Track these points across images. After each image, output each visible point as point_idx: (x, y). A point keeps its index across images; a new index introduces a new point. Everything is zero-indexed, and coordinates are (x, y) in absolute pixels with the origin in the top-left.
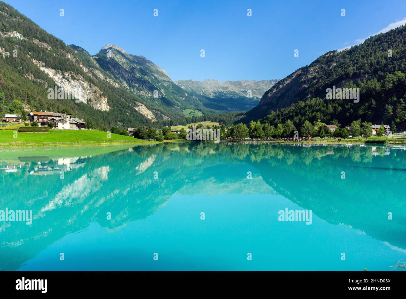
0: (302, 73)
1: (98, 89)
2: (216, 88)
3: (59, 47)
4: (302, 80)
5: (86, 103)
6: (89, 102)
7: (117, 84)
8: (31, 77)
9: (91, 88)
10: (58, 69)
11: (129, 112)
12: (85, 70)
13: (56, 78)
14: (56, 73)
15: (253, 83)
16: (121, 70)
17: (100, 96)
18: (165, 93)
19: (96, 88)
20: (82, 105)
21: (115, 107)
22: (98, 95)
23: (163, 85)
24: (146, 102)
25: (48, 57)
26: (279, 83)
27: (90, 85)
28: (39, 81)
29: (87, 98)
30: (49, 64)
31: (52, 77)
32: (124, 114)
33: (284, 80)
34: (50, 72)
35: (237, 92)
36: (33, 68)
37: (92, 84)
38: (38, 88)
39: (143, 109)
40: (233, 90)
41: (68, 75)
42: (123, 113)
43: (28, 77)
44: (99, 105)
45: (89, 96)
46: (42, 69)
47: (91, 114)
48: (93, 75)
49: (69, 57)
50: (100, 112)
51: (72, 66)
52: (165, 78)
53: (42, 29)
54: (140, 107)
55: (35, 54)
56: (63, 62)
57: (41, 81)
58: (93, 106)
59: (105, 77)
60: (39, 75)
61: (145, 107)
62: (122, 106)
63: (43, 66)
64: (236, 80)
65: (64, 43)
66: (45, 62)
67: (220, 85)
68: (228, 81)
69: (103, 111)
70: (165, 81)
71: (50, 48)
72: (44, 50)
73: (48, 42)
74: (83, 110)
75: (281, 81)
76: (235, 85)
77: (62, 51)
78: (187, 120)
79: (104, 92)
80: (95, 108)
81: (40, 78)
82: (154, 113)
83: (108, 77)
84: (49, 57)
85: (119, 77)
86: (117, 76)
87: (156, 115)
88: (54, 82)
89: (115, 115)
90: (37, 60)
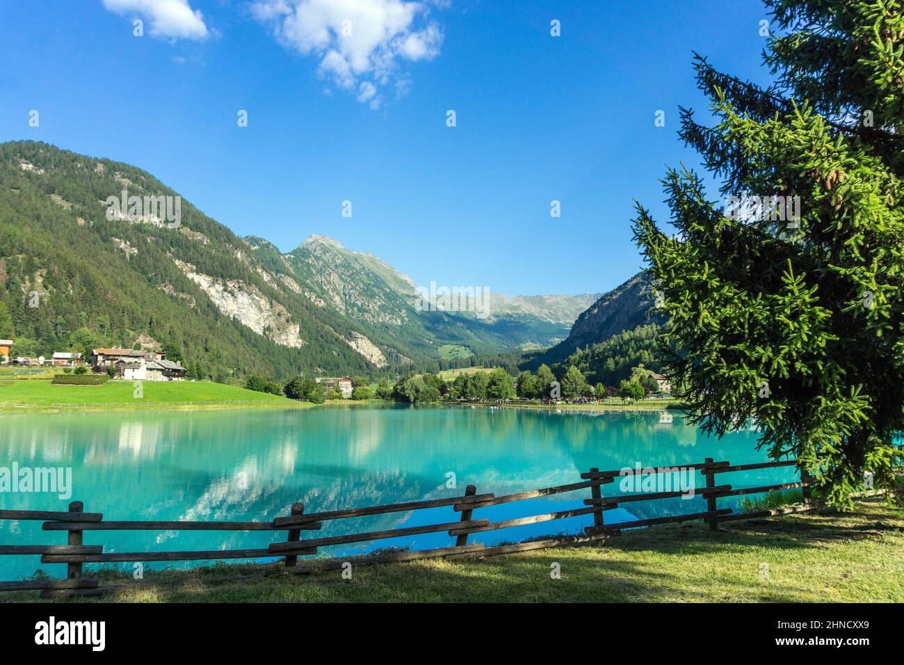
0: (641, 281)
1: (284, 310)
2: (500, 307)
3: (222, 239)
4: (641, 293)
5: (261, 333)
6: (267, 333)
7: (322, 302)
8: (169, 289)
9: (271, 307)
10: (217, 276)
11: (338, 349)
12: (266, 277)
13: (212, 291)
14: (213, 283)
15: (565, 299)
16: (332, 278)
17: (287, 321)
18: (407, 317)
19: (281, 307)
20: (253, 337)
21: (313, 341)
22: (283, 319)
23: (406, 303)
24: (373, 332)
25: (202, 255)
26: (603, 299)
27: (271, 304)
28: (182, 295)
29: (263, 325)
30: (203, 268)
31: (205, 289)
32: (327, 353)
33: (612, 294)
34: (203, 281)
35: (537, 315)
36: (174, 275)
37: (273, 301)
38: (178, 308)
39: (364, 345)
40: (528, 311)
41: (234, 286)
42: (327, 351)
43: (165, 289)
44: (283, 337)
45: (267, 321)
46: (190, 276)
47: (268, 353)
48: (278, 285)
49: (239, 255)
50: (285, 348)
51: (241, 271)
52: (410, 291)
53: (197, 210)
54: (359, 340)
55: (180, 250)
56: (226, 263)
57: (184, 297)
58: (274, 339)
59: (303, 290)
60: (182, 284)
61: (369, 341)
62: (326, 339)
63: (192, 271)
64: (535, 294)
65: (232, 233)
66: (197, 264)
67: (506, 302)
68: (520, 296)
69: (291, 347)
70: (408, 296)
71: (207, 242)
72: (195, 245)
73: (205, 231)
74: (255, 346)
75: (607, 295)
76: (532, 303)
77: (227, 245)
78: (440, 365)
79: (295, 315)
80: (277, 342)
81: (183, 291)
82: (384, 352)
83: (307, 289)
84: (204, 256)
85: (328, 289)
86: (324, 287)
87: (388, 355)
88: (208, 298)
89: (311, 355)
90: (183, 260)
